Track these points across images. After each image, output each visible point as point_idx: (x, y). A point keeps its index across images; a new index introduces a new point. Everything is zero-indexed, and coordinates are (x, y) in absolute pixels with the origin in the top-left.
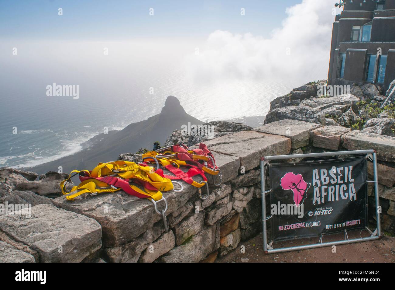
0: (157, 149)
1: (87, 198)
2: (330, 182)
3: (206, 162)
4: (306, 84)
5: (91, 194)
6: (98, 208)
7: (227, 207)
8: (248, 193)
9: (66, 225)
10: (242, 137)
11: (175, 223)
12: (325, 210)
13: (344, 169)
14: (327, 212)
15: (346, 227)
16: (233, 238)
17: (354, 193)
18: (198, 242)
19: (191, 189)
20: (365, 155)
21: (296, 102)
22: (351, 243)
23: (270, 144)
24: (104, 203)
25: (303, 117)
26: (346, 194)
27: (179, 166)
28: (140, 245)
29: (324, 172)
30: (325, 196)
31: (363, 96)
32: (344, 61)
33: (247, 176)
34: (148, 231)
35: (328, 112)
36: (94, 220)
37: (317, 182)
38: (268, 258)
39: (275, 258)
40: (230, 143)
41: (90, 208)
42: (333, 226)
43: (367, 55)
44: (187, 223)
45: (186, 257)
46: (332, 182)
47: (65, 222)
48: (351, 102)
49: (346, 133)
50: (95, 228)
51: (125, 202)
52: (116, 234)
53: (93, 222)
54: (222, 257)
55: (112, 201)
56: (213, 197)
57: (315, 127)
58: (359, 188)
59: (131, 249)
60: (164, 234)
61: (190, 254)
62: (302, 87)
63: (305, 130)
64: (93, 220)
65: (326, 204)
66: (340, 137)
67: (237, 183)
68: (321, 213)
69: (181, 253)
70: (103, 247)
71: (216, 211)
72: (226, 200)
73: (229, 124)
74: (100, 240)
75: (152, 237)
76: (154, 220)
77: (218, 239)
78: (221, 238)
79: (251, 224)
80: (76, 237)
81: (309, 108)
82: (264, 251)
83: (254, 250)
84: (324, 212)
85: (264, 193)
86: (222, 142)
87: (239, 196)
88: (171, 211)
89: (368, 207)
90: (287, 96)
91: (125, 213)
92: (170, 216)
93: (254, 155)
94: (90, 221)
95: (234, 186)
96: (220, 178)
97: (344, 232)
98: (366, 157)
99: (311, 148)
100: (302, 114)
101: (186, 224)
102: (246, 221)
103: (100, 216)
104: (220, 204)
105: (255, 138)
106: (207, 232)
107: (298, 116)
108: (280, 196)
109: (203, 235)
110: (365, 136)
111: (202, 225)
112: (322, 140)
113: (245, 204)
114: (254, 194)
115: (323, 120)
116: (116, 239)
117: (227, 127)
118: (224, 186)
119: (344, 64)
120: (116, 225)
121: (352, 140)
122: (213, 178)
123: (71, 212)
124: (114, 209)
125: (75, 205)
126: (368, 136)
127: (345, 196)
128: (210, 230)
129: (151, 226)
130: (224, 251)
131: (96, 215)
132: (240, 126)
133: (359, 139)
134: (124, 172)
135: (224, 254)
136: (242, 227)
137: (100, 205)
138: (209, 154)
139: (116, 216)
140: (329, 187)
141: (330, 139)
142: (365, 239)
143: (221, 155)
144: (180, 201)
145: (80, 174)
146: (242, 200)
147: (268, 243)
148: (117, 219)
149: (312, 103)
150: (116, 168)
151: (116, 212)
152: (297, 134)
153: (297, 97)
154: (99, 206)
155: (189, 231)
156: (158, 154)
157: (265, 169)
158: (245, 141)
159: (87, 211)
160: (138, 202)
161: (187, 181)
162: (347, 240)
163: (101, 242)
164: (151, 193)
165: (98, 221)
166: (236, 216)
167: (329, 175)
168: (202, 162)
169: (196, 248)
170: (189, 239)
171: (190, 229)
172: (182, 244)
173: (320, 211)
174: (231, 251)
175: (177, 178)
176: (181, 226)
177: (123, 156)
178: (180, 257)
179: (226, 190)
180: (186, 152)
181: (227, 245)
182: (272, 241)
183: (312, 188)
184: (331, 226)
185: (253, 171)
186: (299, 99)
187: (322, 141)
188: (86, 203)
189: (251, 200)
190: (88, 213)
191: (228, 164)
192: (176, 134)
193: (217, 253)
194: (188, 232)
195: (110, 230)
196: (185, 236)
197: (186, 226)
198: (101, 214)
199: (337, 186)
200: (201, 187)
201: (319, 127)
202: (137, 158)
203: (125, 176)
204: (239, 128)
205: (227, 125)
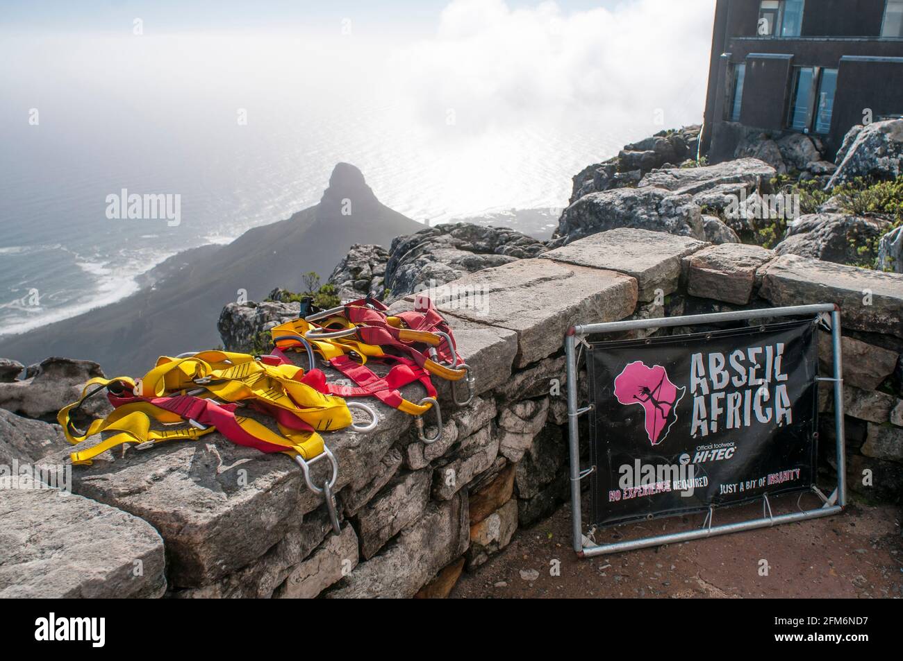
0: (310, 313)
1: (126, 457)
2: (730, 383)
3: (433, 346)
4: (654, 136)
5: (136, 447)
6: (155, 487)
7: (486, 453)
8: (536, 415)
9: (68, 539)
10: (519, 275)
11: (358, 506)
12: (719, 449)
13: (764, 351)
14: (723, 452)
15: (767, 488)
16: (499, 523)
17: (787, 408)
18: (416, 544)
19: (398, 420)
20: (812, 315)
21: (630, 175)
22: (778, 525)
23: (589, 295)
24: (171, 470)
25: (652, 213)
26: (769, 411)
27: (364, 359)
28: (270, 573)
29: (716, 359)
30: (719, 416)
31: (783, 161)
32: (741, 82)
33: (533, 376)
34: (289, 535)
35: (705, 201)
36: (144, 522)
37: (699, 384)
38: (585, 568)
39: (601, 568)
41: (134, 486)
42: (738, 487)
43: (792, 68)
44: (387, 503)
45: (387, 585)
46: (737, 384)
47: (66, 530)
48: (757, 177)
49: (767, 262)
50: (145, 545)
51: (228, 465)
52: (203, 555)
53: (140, 528)
54: (475, 570)
55: (192, 462)
56: (451, 432)
57: (693, 248)
58: (798, 394)
59: (246, 586)
60: (330, 536)
61: (398, 576)
62: (645, 141)
63: (669, 257)
64: (141, 523)
65: (722, 434)
66: (754, 271)
67: (508, 392)
68: (710, 456)
69: (375, 577)
70: (172, 588)
71: (460, 465)
72: (482, 436)
73: (480, 230)
74: (161, 576)
75: (300, 550)
76: (304, 508)
77: (465, 529)
78: (470, 526)
79: (543, 487)
80: (92, 577)
81: (666, 192)
82: (575, 552)
83: (551, 548)
84: (717, 454)
85: (574, 413)
87: (514, 422)
88: (348, 479)
89: (819, 440)
90: (610, 163)
91: (228, 497)
92: (344, 492)
93: (551, 322)
94: (133, 525)
95: (500, 399)
96: (468, 387)
97: (763, 499)
98: (816, 321)
99: (682, 297)
100: (649, 207)
101: (386, 506)
102: (530, 479)
103: (160, 510)
104: (467, 448)
105: (550, 279)
106: (439, 517)
107: (639, 212)
108: (612, 421)
109: (429, 525)
110: (811, 269)
111: (426, 503)
112: (711, 279)
113: (528, 441)
114: (548, 415)
115: (698, 219)
116: (203, 569)
117: (474, 236)
118: (479, 402)
119: (740, 88)
120: (202, 534)
121: (782, 280)
122: (451, 387)
123: (82, 497)
124: (198, 488)
125: (93, 477)
126: (818, 269)
127: (764, 414)
128: (446, 511)
129: (296, 524)
130: (480, 556)
131: (148, 507)
132: (506, 235)
133: (800, 279)
134: (223, 382)
135: (480, 561)
136: (521, 496)
137: (160, 477)
138: (442, 326)
139: (203, 507)
140: (728, 395)
141: (730, 279)
142: (810, 513)
143: (469, 324)
144: (371, 453)
145: (110, 386)
146: (521, 433)
147: (585, 531)
148: (205, 518)
149: (668, 178)
150: (203, 372)
151: (204, 495)
152: (652, 266)
153: (634, 164)
154: (157, 479)
155: (393, 520)
156: (312, 327)
157: (577, 356)
158: (528, 286)
159: (125, 495)
160: (260, 463)
161: (386, 399)
162: (768, 516)
163: (163, 581)
164: (296, 438)
165: (154, 524)
166: (507, 471)
167: (728, 367)
168: (423, 346)
169: (411, 557)
170: (395, 540)
171: (396, 517)
172: (378, 554)
173: (707, 452)
174: (495, 554)
175: (360, 391)
176: (373, 512)
177: (234, 307)
178: (373, 587)
179: (483, 413)
180: (383, 321)
181: (485, 542)
182: (595, 527)
183: (689, 398)
184: (733, 487)
185: (548, 361)
186: (637, 169)
187: (711, 282)
188: (123, 471)
189: (544, 429)
190: (127, 500)
191: (487, 348)
192: (358, 254)
193: (463, 561)
194: (391, 525)
195: (189, 547)
196: (385, 533)
197: (387, 509)
198: (163, 502)
199: (746, 391)
200: (421, 413)
201: (702, 248)
202: (266, 312)
203: (227, 395)
204: (504, 239)
205: (474, 232)
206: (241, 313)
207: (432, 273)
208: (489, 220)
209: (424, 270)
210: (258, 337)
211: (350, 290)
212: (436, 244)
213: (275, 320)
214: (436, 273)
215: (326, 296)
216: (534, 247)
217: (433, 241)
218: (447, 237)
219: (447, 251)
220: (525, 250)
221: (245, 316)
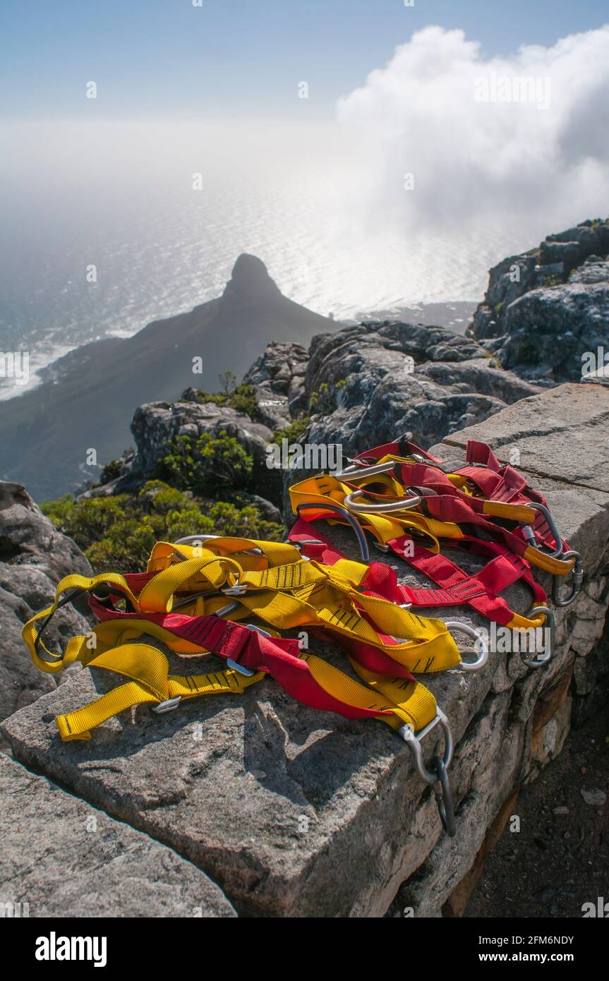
1: (138, 722)
3: (528, 524)
5: (155, 709)
6: (197, 790)
16: (555, 728)
21: (552, 269)
24: (216, 755)
25: (606, 312)
27: (438, 543)
40: (550, 432)
51: (298, 743)
55: (244, 739)
60: (415, 815)
62: (569, 231)
73: (410, 329)
77: (527, 749)
86: (524, 429)
87: (587, 607)
90: (530, 254)
91: (317, 810)
100: (603, 305)
101: (470, 751)
103: (217, 843)
106: (510, 742)
107: (592, 311)
109: (500, 757)
111: (502, 731)
113: (599, 627)
117: (404, 335)
125: (96, 762)
128: (516, 733)
130: (533, 772)
131: (197, 837)
132: (438, 334)
134: (265, 594)
136: (577, 692)
137: (201, 768)
138: (528, 491)
146: (593, 620)
148: (294, 861)
150: (233, 577)
151: (279, 808)
153: (556, 257)
154: (198, 772)
159: (154, 805)
160: (348, 739)
161: (489, 610)
164: (387, 689)
168: (514, 525)
171: (479, 763)
174: (548, 767)
177: (148, 408)
180: (450, 484)
181: (543, 755)
186: (559, 262)
191: (587, 522)
192: (276, 353)
194: (472, 775)
196: (465, 786)
197: (470, 754)
198: (220, 826)
202: (182, 414)
203: (278, 619)
204: (436, 338)
205: (403, 330)
206: (156, 415)
207: (395, 385)
208: (395, 314)
209: (386, 381)
210: (174, 441)
211: (269, 391)
212: (363, 344)
213: (191, 423)
214: (400, 384)
215: (243, 397)
216: (471, 348)
217: (360, 340)
218: (374, 335)
219: (375, 350)
220: (460, 351)
221: (159, 418)
